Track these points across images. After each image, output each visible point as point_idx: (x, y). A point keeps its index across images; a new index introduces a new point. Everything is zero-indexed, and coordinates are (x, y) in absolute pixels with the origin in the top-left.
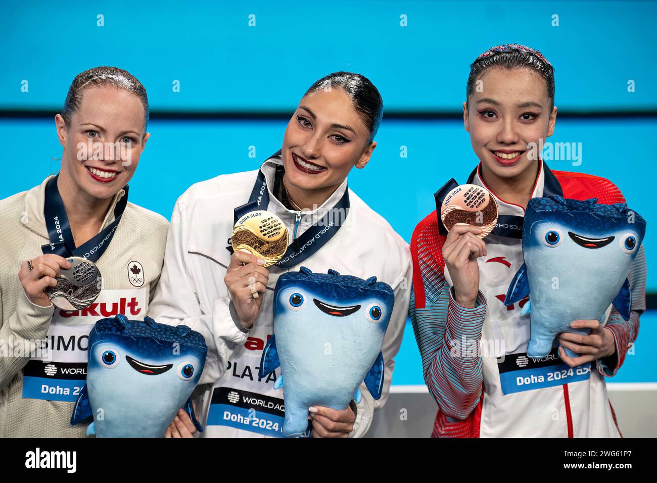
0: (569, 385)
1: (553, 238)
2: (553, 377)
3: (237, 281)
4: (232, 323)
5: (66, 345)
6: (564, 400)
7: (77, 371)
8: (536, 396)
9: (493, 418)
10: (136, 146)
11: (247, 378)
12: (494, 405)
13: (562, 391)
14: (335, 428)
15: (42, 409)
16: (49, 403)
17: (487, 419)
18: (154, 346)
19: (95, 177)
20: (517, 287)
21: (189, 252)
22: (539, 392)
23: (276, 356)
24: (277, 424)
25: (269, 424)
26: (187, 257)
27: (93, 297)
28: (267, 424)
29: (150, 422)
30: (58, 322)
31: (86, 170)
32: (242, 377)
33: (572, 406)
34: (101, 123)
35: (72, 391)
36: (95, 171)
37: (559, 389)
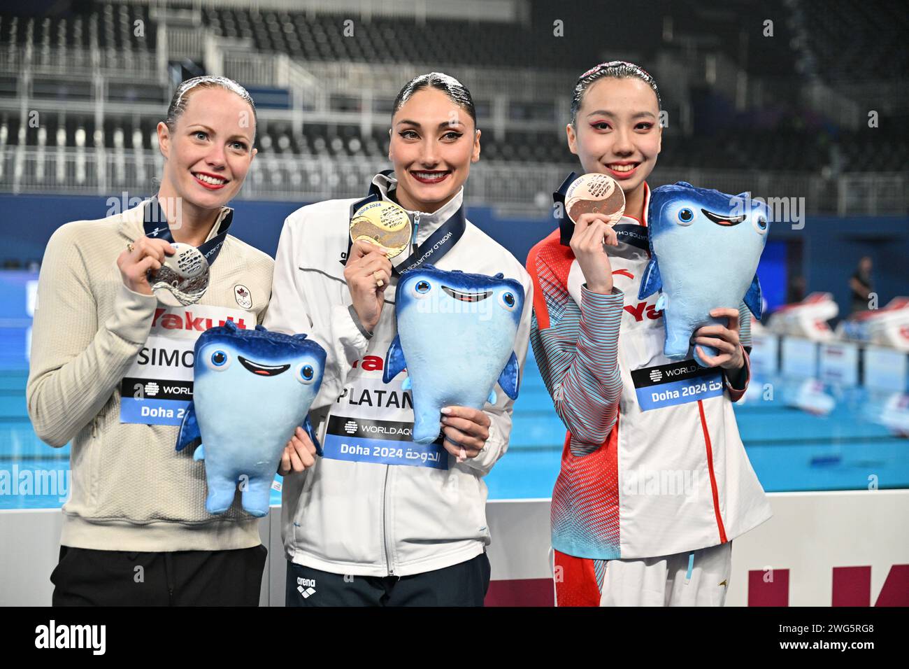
0: (704, 401)
1: (686, 216)
2: (688, 392)
3: (359, 271)
4: (353, 324)
5: (169, 359)
6: (700, 418)
7: (181, 390)
8: (672, 413)
9: (631, 440)
10: (246, 154)
11: (365, 404)
12: (632, 424)
13: (697, 408)
14: (470, 429)
15: (142, 435)
16: (150, 429)
17: (624, 442)
18: (269, 346)
19: (202, 183)
20: (650, 278)
21: (300, 269)
22: (676, 409)
23: (402, 357)
24: (401, 450)
25: (392, 451)
26: (299, 272)
27: (200, 291)
28: (390, 452)
29: (267, 434)
30: (160, 334)
31: (192, 176)
32: (360, 404)
33: (708, 424)
34: (211, 125)
35: (176, 413)
36: (201, 177)
37: (695, 405)
